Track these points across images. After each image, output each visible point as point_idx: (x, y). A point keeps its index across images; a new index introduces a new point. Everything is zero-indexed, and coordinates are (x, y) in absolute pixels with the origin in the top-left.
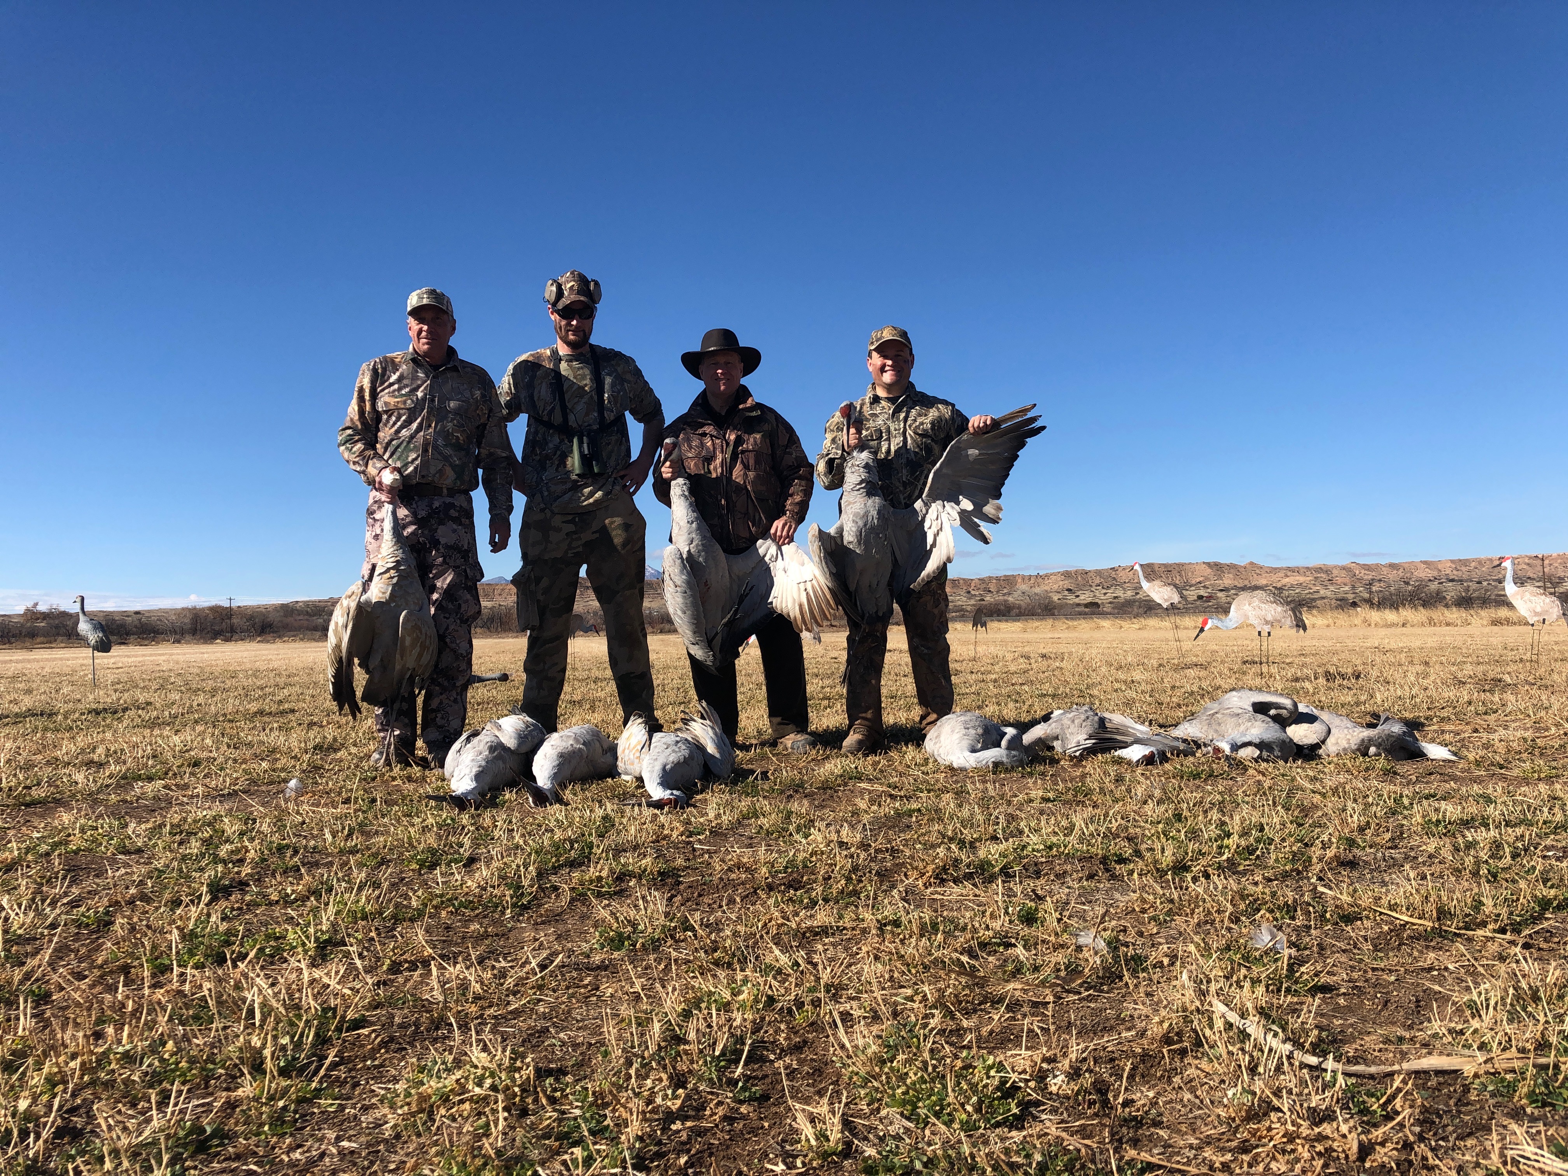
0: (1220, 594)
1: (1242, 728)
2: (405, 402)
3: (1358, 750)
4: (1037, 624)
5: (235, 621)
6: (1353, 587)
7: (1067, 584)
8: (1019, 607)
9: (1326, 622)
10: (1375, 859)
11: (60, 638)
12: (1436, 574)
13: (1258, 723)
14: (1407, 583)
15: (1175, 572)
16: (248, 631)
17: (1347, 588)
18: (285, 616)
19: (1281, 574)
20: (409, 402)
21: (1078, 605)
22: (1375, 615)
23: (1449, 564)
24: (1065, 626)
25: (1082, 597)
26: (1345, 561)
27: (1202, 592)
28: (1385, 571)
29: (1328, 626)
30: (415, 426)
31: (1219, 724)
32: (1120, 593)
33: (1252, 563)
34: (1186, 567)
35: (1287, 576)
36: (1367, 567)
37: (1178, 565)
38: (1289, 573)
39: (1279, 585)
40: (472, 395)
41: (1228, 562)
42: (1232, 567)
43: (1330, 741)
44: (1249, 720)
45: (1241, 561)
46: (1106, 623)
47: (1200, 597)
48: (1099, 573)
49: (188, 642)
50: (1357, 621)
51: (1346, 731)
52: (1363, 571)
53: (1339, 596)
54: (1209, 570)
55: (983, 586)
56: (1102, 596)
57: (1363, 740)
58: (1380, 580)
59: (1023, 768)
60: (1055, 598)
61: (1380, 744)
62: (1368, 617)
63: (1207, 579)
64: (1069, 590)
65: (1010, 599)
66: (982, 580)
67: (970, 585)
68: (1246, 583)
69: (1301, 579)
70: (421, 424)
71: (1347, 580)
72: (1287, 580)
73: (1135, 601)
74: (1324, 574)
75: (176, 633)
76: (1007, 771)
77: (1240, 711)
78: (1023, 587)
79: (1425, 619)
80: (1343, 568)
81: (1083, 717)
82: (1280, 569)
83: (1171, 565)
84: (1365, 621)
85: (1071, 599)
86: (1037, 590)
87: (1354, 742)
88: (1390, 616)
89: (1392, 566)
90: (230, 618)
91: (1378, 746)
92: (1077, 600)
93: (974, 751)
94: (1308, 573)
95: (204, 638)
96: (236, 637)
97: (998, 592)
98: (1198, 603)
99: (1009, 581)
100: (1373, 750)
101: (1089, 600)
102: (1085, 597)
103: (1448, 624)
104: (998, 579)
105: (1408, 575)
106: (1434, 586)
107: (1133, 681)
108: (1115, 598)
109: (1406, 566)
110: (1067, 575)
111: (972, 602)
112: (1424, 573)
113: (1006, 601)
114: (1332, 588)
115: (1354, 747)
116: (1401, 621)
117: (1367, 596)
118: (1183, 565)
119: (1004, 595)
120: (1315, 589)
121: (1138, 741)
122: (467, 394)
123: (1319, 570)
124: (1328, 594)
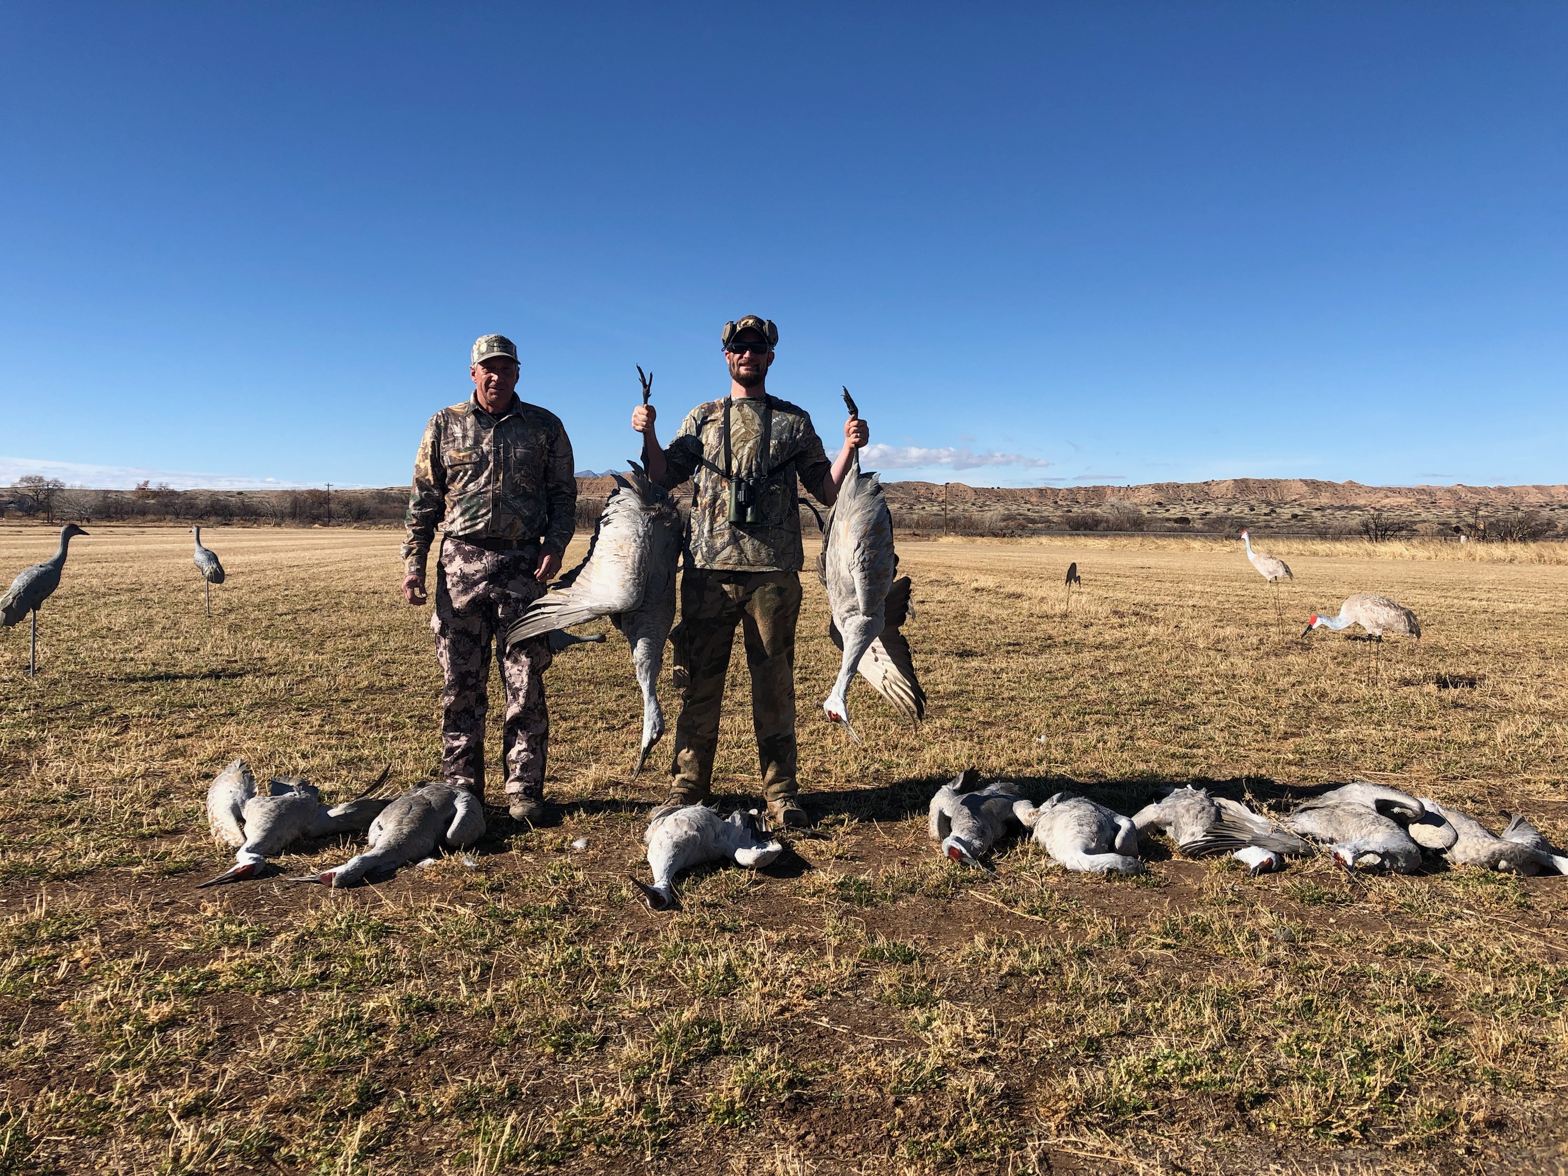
0: (1315, 514)
1: (1365, 831)
2: (470, 456)
3: (1488, 862)
4: (1124, 542)
5: (333, 506)
6: (1458, 511)
7: (1158, 497)
8: (1107, 521)
9: (1427, 554)
10: (1524, 1119)
11: (169, 517)
12: (1548, 499)
13: (1382, 828)
14: (1516, 509)
15: (1269, 489)
16: (345, 516)
17: (1450, 512)
18: (381, 503)
19: (1381, 495)
20: (474, 455)
21: (1168, 520)
22: (1481, 549)
23: (1563, 490)
24: (1154, 546)
25: (1172, 511)
26: (1450, 483)
27: (1297, 511)
28: (1493, 495)
29: (1429, 558)
30: (482, 480)
31: (1340, 823)
32: (1211, 508)
33: (1351, 482)
34: (1283, 484)
35: (1387, 497)
36: (1474, 491)
37: (1273, 481)
38: (1389, 494)
39: (1378, 506)
40: (538, 440)
41: (1326, 480)
42: (1330, 485)
43: (1457, 848)
44: (1373, 823)
45: (1340, 480)
46: (1197, 545)
47: (1295, 516)
48: (1191, 487)
49: (288, 526)
50: (1461, 554)
51: (1475, 840)
52: (1469, 495)
53: (1442, 520)
54: (1306, 488)
55: (1070, 497)
56: (1192, 512)
57: (1494, 853)
58: (1487, 505)
59: (1138, 877)
60: (1145, 512)
61: (1512, 859)
62: (1472, 551)
63: (1303, 497)
64: (1159, 504)
65: (1098, 511)
66: (1070, 490)
67: (1057, 495)
68: (1344, 502)
69: (1402, 500)
70: (489, 477)
71: (1451, 503)
72: (1387, 501)
73: (1227, 518)
74: (1427, 496)
75: (276, 516)
76: (1121, 878)
77: (1363, 810)
78: (1113, 500)
79: (1534, 556)
80: (1449, 490)
81: (1199, 808)
82: (1381, 489)
83: (1266, 481)
84: (1470, 555)
85: (1161, 513)
86: (1127, 503)
87: (1484, 855)
88: (1497, 550)
89: (1502, 490)
90: (328, 504)
91: (1509, 861)
92: (1167, 515)
93: (1088, 851)
94: (1410, 495)
95: (303, 523)
96: (333, 522)
97: (1086, 503)
98: (1292, 522)
99: (1098, 492)
100: (1503, 864)
101: (1179, 515)
102: (1176, 512)
103: (1559, 562)
104: (1086, 489)
105: (1518, 500)
106: (1546, 513)
107: (1234, 676)
108: (1207, 513)
109: (1517, 490)
110: (1158, 488)
111: (1059, 513)
112: (1535, 499)
113: (1094, 514)
114: (1434, 511)
115: (1484, 859)
116: (1508, 556)
117: (1471, 521)
118: (1279, 481)
119: (1092, 506)
120: (1416, 511)
121: (1256, 842)
122: (533, 440)
123: (1422, 491)
124: (1430, 517)
